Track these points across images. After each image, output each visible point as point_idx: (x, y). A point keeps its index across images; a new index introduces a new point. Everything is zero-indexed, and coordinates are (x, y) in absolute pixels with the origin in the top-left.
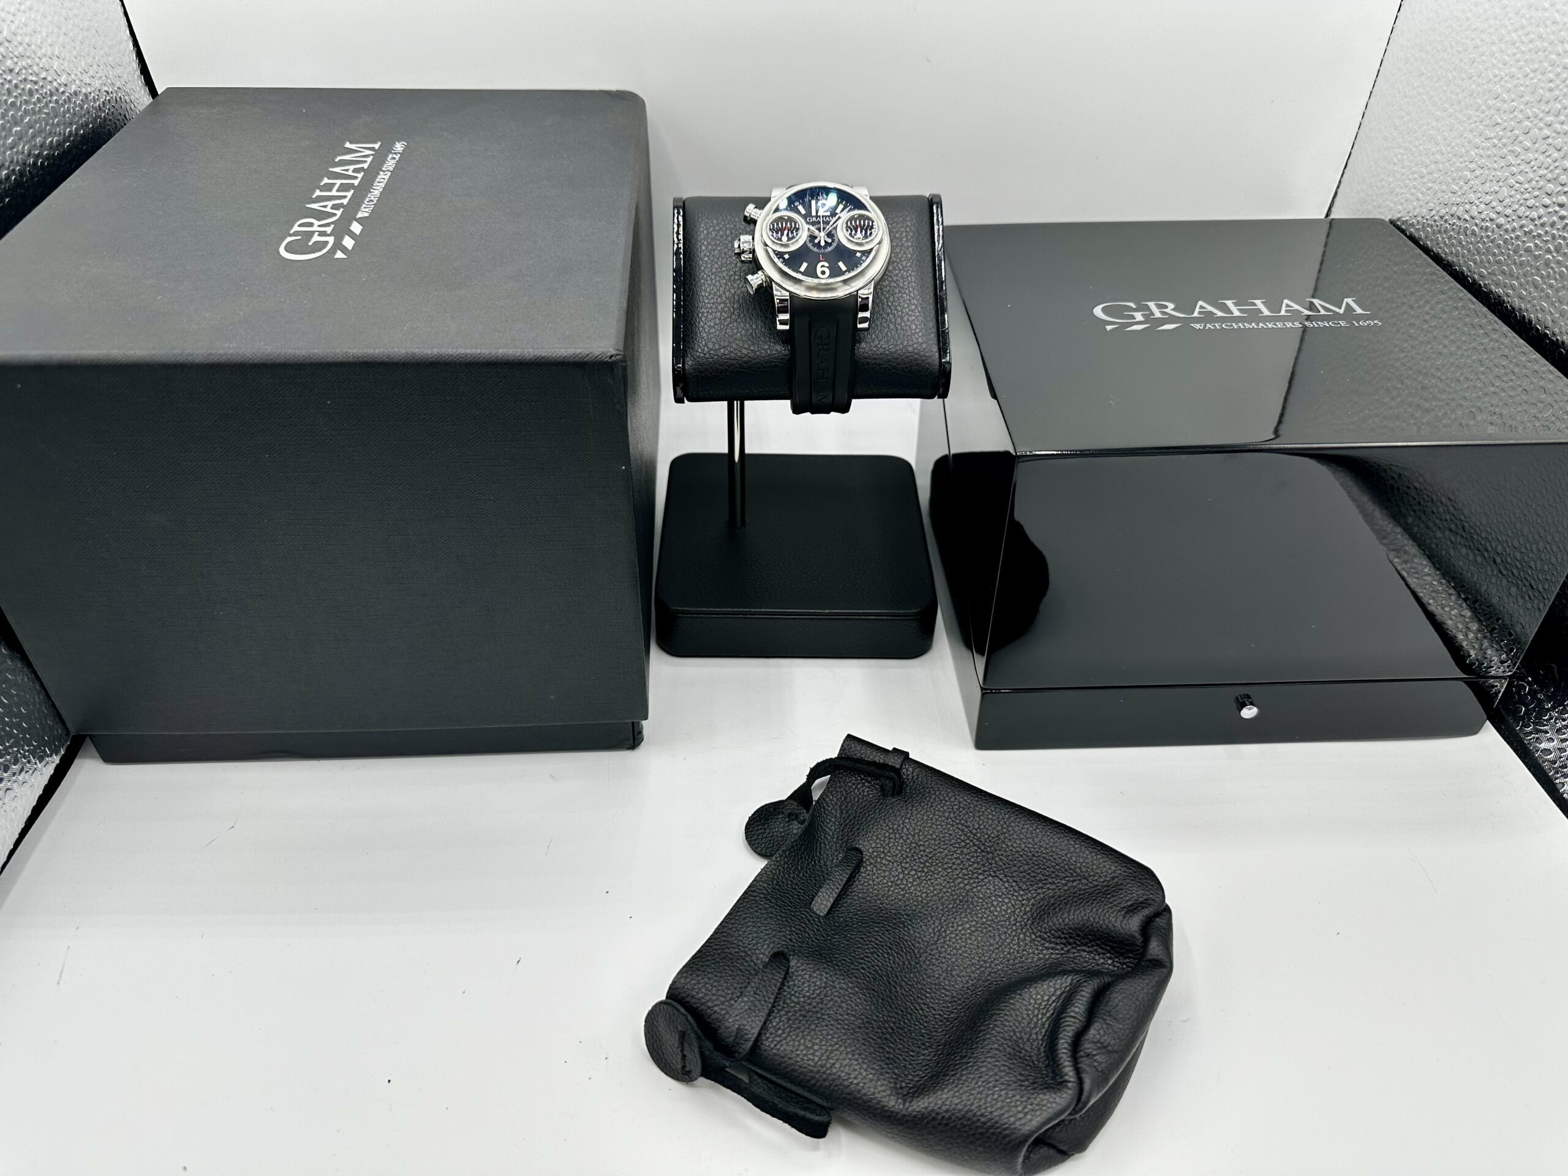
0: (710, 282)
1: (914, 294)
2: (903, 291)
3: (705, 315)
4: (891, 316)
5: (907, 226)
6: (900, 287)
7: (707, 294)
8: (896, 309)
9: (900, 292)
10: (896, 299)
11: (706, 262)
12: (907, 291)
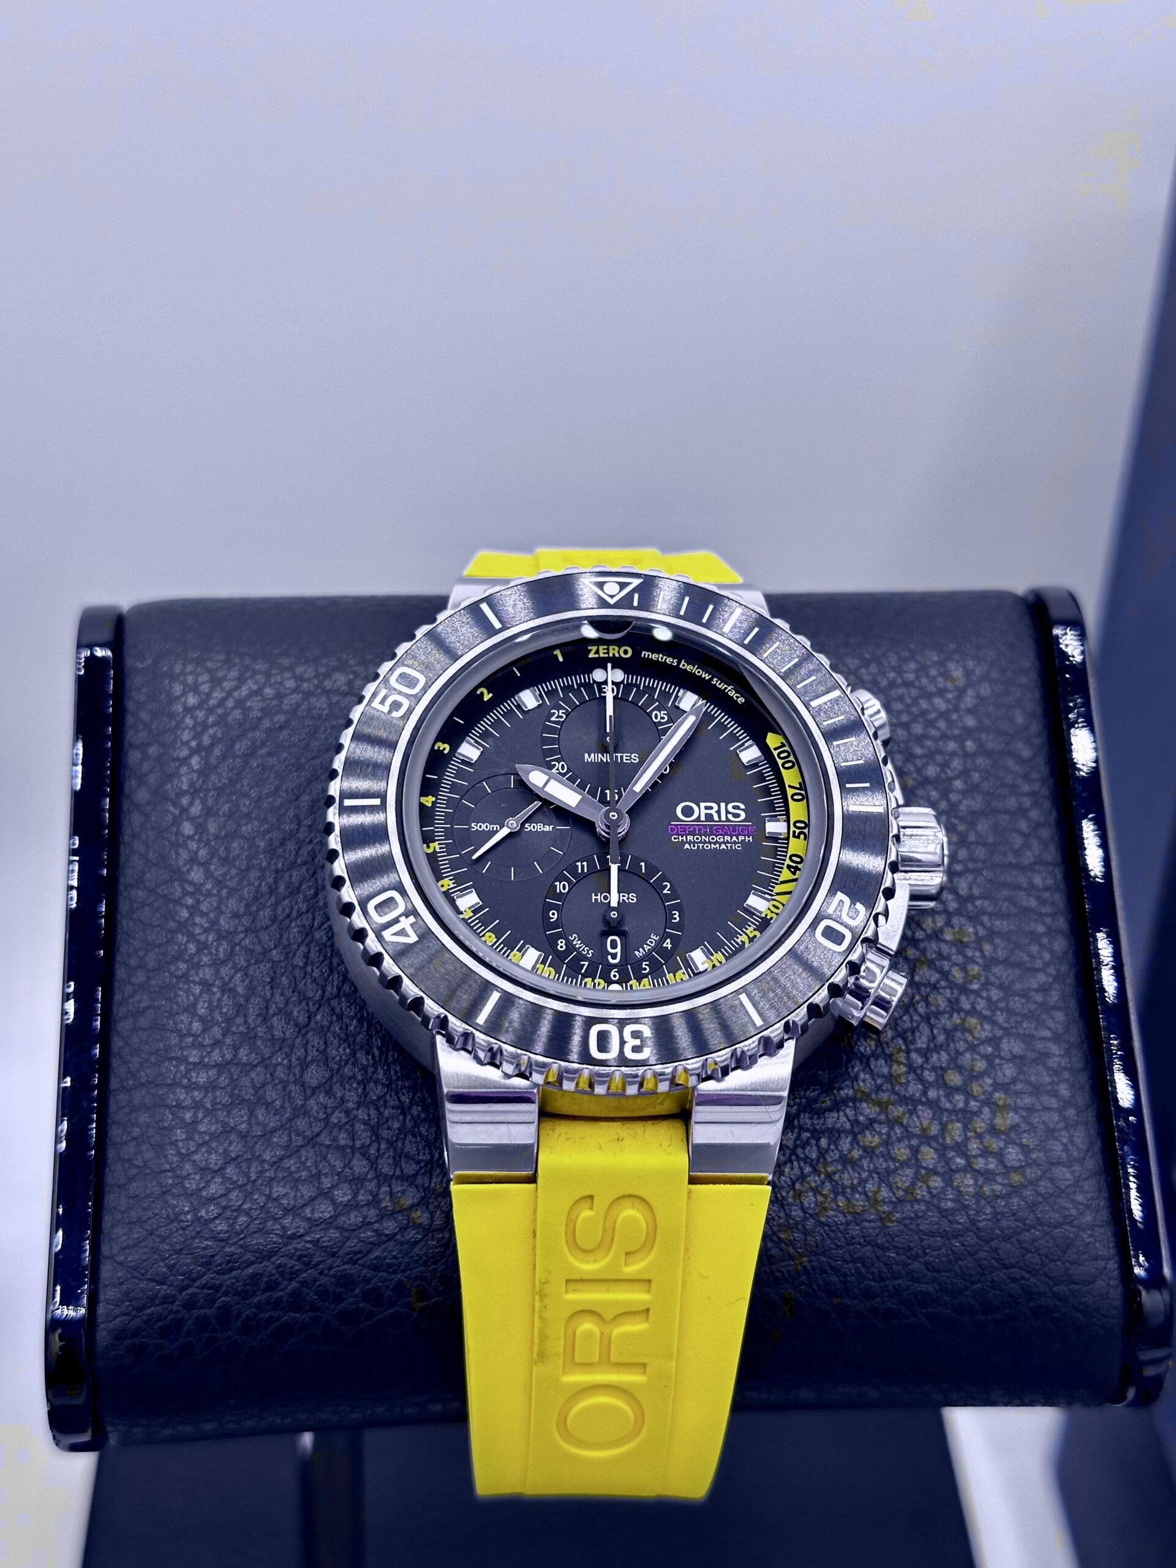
0: (207, 973)
1: (1010, 1012)
2: (966, 1006)
3: (188, 1116)
4: (926, 1113)
5: (968, 732)
6: (952, 985)
7: (196, 1026)
8: (941, 1083)
9: (954, 1006)
10: (941, 1038)
11: (198, 888)
12: (981, 1005)
